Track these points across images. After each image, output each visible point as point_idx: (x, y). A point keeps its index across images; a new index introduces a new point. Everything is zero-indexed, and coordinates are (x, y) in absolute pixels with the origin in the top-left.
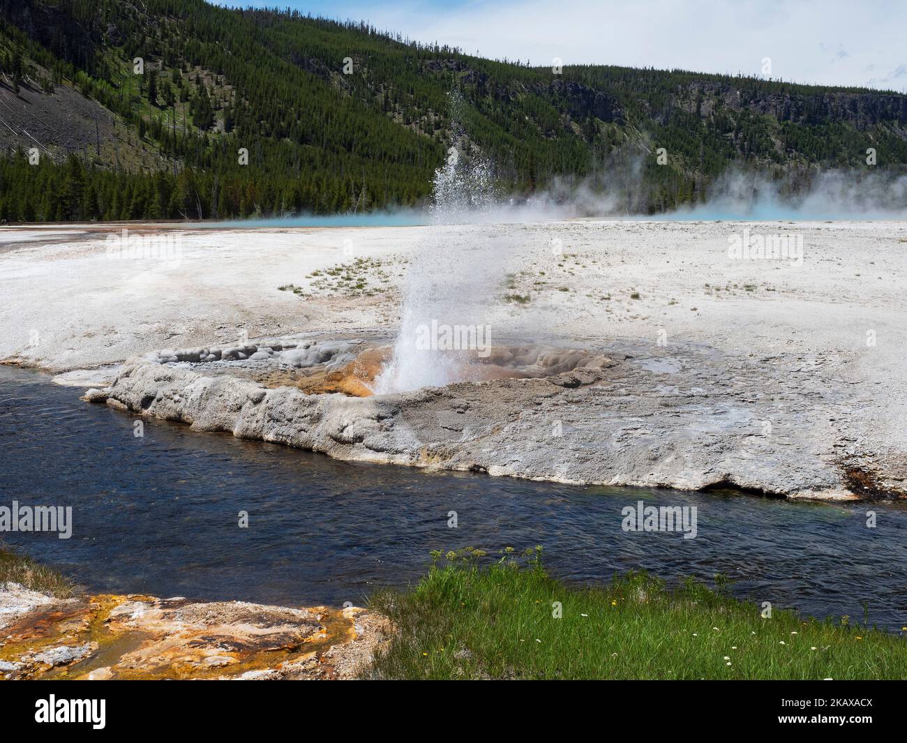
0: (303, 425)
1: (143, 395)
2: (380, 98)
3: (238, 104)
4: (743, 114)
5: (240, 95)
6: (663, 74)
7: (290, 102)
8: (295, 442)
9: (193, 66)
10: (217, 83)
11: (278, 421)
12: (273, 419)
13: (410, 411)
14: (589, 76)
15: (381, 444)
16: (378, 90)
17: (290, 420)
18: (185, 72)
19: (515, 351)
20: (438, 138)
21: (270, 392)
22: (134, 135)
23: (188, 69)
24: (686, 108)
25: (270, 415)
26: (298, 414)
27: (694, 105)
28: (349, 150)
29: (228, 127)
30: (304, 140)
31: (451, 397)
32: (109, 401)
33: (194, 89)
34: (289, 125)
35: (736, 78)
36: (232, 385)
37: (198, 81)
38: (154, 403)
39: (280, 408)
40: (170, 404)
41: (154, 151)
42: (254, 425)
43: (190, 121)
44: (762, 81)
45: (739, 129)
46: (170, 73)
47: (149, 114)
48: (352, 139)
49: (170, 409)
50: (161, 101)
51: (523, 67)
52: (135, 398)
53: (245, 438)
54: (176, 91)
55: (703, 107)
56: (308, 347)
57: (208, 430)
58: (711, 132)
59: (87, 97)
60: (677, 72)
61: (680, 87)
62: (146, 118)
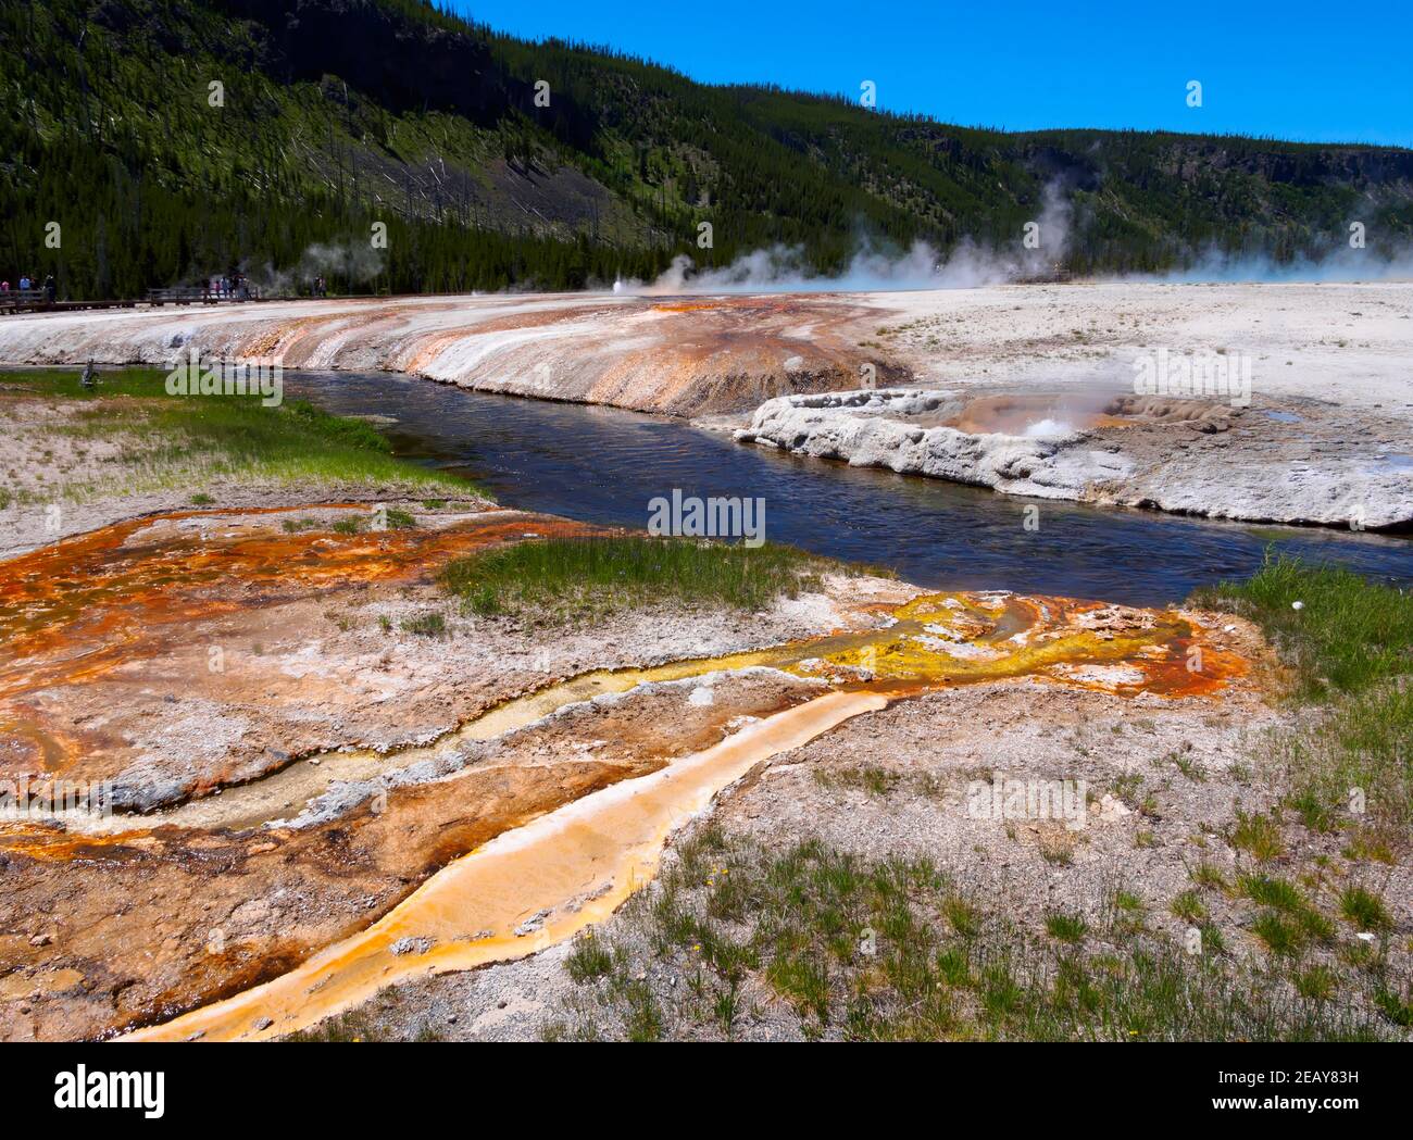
0: (967, 461)
1: (796, 434)
2: (856, 169)
3: (722, 179)
4: (1228, 176)
5: (723, 170)
6: (1144, 136)
7: (769, 177)
8: (958, 476)
9: (680, 144)
10: (703, 159)
11: (940, 457)
12: (933, 455)
13: (1067, 450)
14: (1065, 139)
15: (1047, 479)
16: (853, 161)
17: (953, 457)
18: (673, 149)
19: (1121, 401)
20: (910, 207)
21: (928, 433)
22: (629, 208)
23: (676, 146)
24: (1166, 169)
25: (931, 452)
26: (962, 451)
27: (1176, 166)
28: (826, 222)
29: (712, 202)
30: (781, 212)
31: (1101, 439)
32: (757, 440)
33: (680, 166)
34: (769, 198)
35: (1223, 138)
36: (884, 426)
37: (685, 158)
38: (807, 441)
39: (942, 446)
40: (826, 442)
41: (646, 225)
42: (915, 461)
43: (677, 196)
44: (1251, 139)
45: (1222, 191)
46: (659, 150)
47: (641, 191)
48: (828, 212)
49: (825, 447)
50: (651, 179)
51: (998, 133)
52: (788, 437)
53: (905, 474)
54: (666, 169)
55: (1185, 169)
56: (915, 396)
57: (864, 466)
58: (1193, 195)
59: (587, 177)
60: (1159, 133)
61: (1161, 148)
62: (637, 194)
